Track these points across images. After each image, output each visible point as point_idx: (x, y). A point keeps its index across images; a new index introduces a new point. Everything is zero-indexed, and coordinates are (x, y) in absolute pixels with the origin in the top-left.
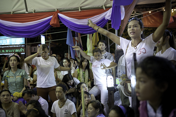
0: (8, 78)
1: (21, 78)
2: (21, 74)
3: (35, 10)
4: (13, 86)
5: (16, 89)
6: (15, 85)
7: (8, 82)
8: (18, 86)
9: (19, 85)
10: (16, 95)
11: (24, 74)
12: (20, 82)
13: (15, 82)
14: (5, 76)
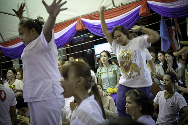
0: (101, 75)
1: (114, 74)
2: (113, 69)
3: (122, 3)
4: (106, 82)
5: (110, 85)
6: (108, 81)
7: (101, 78)
8: (111, 82)
9: (113, 81)
10: (109, 91)
11: (116, 70)
12: (113, 78)
13: (108, 78)
14: (98, 73)
